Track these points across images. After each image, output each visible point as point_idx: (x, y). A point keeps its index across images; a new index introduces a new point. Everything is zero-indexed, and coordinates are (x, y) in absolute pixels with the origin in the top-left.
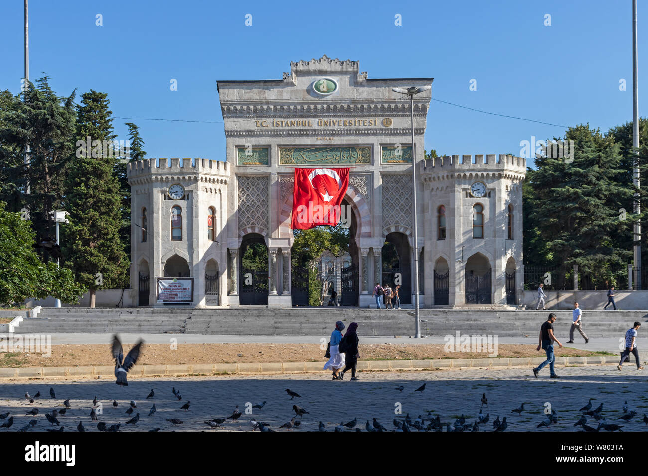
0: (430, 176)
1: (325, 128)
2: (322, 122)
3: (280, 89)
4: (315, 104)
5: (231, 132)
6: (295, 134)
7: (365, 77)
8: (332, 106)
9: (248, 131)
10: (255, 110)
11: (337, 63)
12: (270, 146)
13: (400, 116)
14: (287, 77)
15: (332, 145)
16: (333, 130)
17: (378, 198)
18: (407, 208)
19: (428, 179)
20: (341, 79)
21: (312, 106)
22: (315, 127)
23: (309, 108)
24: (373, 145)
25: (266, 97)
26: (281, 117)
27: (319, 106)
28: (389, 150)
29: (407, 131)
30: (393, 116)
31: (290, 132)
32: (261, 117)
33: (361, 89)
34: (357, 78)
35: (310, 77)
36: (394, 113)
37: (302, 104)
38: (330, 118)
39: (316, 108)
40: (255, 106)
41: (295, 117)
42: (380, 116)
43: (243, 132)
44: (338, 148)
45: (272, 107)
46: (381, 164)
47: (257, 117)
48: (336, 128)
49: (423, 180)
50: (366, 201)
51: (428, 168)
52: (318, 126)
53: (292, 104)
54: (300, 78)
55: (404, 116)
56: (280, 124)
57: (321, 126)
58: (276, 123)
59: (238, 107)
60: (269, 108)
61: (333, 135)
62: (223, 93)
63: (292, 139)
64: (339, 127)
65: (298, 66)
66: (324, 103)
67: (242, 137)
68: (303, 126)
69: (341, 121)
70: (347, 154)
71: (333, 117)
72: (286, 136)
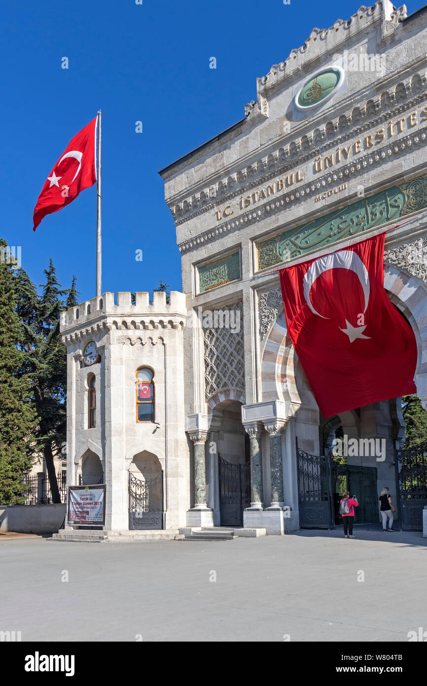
1: (330, 170)
2: (322, 163)
3: (244, 138)
4: (304, 132)
5: (185, 244)
6: (276, 207)
8: (336, 122)
9: (208, 233)
11: (337, 30)
12: (240, 245)
14: (251, 111)
15: (345, 199)
16: (344, 168)
21: (299, 141)
22: (311, 177)
23: (294, 147)
25: (223, 164)
26: (251, 186)
27: (311, 134)
31: (268, 208)
32: (223, 200)
33: (394, 51)
34: (381, 34)
35: (290, 89)
37: (281, 144)
38: (336, 147)
39: (306, 141)
41: (275, 176)
43: (200, 237)
44: (359, 201)
45: (235, 176)
47: (218, 204)
48: (350, 160)
52: (315, 172)
53: (265, 153)
54: (273, 101)
56: (251, 199)
57: (320, 170)
58: (246, 201)
60: (231, 180)
61: (347, 178)
64: (356, 157)
65: (268, 79)
66: (319, 123)
67: (200, 246)
68: (287, 186)
69: (358, 142)
70: (381, 205)
71: (341, 142)
72: (263, 216)
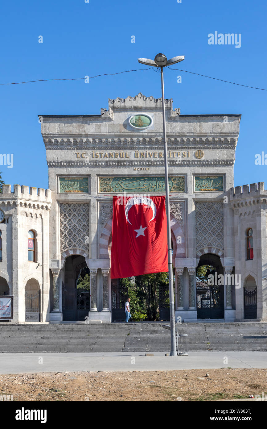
0: (238, 202)
1: (141, 159)
2: (139, 154)
3: (98, 124)
4: (132, 137)
5: (52, 162)
6: (113, 164)
7: (178, 114)
8: (147, 140)
9: (69, 162)
10: (75, 143)
11: (151, 100)
12: (90, 175)
13: (211, 149)
14: (104, 113)
15: (148, 175)
16: (149, 161)
17: (191, 223)
18: (219, 231)
19: (236, 205)
20: (156, 115)
21: (129, 139)
22: (132, 158)
23: (126, 141)
24: (186, 175)
25: (85, 131)
26: (100, 149)
27: (135, 139)
28: (201, 179)
29: (218, 163)
30: (205, 148)
31: (108, 163)
32: (81, 149)
33: (174, 124)
34: (170, 114)
35: (126, 113)
36: (205, 146)
37: (119, 137)
38: (146, 150)
39: (132, 141)
40: (75, 139)
41: (113, 149)
42: (192, 149)
43: (64, 162)
44: (153, 178)
45: (91, 140)
46: (194, 192)
47: (77, 149)
48: (152, 159)
49: (233, 206)
50: (180, 225)
51: (236, 195)
52: (135, 157)
53: (110, 137)
54: (117, 114)
55: (214, 149)
56: (99, 155)
57: (137, 157)
58: (96, 155)
59: (59, 140)
60: (88, 141)
61: (149, 166)
62: (45, 127)
63: (111, 169)
64: (155, 159)
65: (115, 102)
66: (140, 136)
67: (63, 167)
68: (120, 157)
69: (156, 153)
70: (163, 182)
71: (148, 149)
72: (105, 166)
